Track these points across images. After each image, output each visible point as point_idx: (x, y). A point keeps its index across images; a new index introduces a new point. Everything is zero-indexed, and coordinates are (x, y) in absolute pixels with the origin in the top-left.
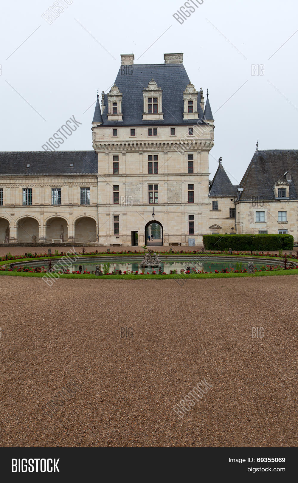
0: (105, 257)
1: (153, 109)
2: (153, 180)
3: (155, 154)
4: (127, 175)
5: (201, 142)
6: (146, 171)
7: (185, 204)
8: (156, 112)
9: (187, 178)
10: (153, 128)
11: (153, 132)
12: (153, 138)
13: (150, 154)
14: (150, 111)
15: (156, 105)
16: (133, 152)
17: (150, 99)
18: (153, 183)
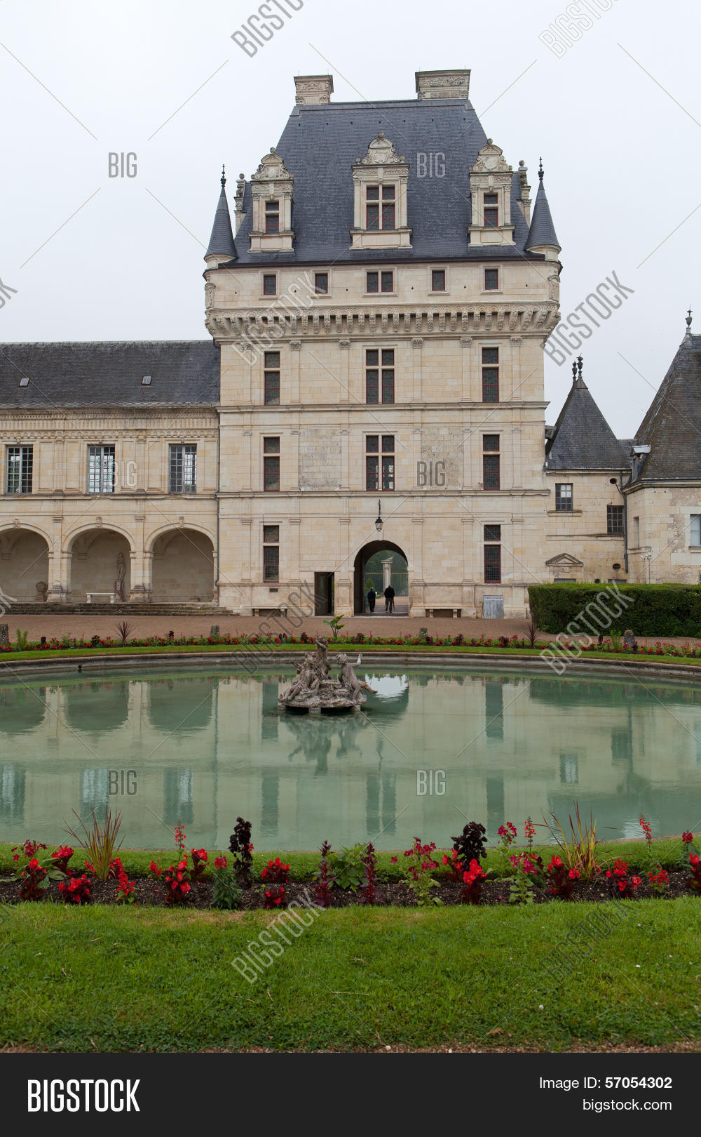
0: (194, 656)
1: (380, 217)
2: (381, 421)
3: (387, 345)
4: (302, 409)
5: (521, 309)
6: (360, 396)
7: (475, 494)
8: (389, 225)
9: (480, 416)
10: (380, 269)
11: (380, 282)
12: (380, 300)
13: (372, 346)
14: (372, 226)
15: (390, 207)
16: (323, 341)
17: (372, 191)
18: (380, 431)
